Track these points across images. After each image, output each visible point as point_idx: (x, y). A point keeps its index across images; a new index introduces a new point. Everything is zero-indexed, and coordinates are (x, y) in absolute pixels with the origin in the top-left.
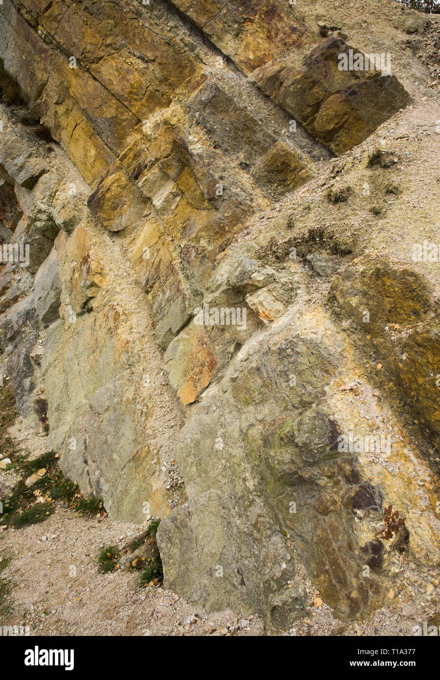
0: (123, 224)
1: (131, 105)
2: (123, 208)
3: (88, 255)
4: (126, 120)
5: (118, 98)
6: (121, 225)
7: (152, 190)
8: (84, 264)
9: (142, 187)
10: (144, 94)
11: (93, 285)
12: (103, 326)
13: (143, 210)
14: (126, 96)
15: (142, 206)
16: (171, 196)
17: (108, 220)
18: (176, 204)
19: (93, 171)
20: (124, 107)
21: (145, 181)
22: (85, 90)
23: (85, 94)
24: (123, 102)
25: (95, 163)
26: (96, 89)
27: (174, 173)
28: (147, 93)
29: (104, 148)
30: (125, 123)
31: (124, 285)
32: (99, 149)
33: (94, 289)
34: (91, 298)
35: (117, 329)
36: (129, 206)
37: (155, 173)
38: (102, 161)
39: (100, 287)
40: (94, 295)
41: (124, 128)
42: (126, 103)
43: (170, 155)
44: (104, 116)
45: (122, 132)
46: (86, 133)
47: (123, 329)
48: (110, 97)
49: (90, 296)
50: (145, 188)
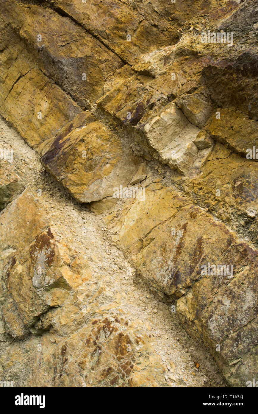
0: (102, 192)
1: (114, 44)
2: (104, 168)
3: (50, 233)
4: (105, 61)
5: (96, 34)
6: (99, 193)
7: (161, 140)
8: (41, 248)
9: (150, 131)
10: (135, 31)
11: (60, 283)
12: (88, 365)
13: (133, 173)
14: (108, 32)
15: (132, 168)
16: (195, 148)
17: (78, 185)
18: (203, 160)
19: (43, 129)
20: (103, 46)
21: (155, 123)
22: (46, 26)
23: (46, 31)
24: (103, 40)
25: (47, 119)
26: (62, 25)
27: (202, 114)
28: (139, 29)
29: (65, 98)
30: (104, 65)
31: (117, 286)
32: (55, 101)
33: (59, 291)
34: (51, 308)
35: (128, 372)
36: (114, 166)
37: (170, 114)
38: (59, 115)
39: (70, 288)
40: (59, 302)
41: (100, 71)
42: (106, 41)
43: (195, 89)
44: (73, 55)
45: (97, 76)
46: (35, 84)
47: (145, 373)
48: (84, 34)
49: (51, 304)
50: (154, 134)
